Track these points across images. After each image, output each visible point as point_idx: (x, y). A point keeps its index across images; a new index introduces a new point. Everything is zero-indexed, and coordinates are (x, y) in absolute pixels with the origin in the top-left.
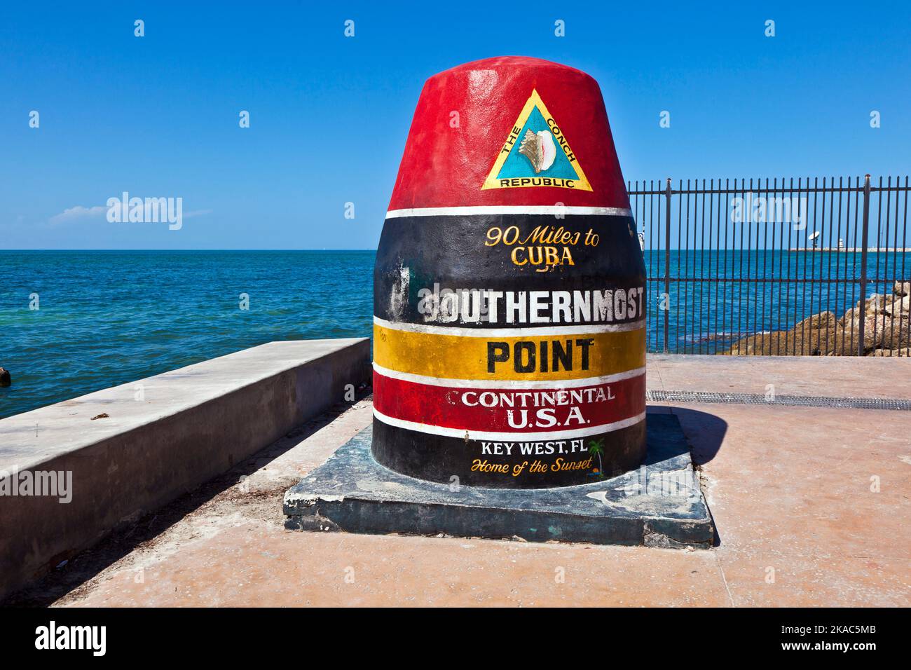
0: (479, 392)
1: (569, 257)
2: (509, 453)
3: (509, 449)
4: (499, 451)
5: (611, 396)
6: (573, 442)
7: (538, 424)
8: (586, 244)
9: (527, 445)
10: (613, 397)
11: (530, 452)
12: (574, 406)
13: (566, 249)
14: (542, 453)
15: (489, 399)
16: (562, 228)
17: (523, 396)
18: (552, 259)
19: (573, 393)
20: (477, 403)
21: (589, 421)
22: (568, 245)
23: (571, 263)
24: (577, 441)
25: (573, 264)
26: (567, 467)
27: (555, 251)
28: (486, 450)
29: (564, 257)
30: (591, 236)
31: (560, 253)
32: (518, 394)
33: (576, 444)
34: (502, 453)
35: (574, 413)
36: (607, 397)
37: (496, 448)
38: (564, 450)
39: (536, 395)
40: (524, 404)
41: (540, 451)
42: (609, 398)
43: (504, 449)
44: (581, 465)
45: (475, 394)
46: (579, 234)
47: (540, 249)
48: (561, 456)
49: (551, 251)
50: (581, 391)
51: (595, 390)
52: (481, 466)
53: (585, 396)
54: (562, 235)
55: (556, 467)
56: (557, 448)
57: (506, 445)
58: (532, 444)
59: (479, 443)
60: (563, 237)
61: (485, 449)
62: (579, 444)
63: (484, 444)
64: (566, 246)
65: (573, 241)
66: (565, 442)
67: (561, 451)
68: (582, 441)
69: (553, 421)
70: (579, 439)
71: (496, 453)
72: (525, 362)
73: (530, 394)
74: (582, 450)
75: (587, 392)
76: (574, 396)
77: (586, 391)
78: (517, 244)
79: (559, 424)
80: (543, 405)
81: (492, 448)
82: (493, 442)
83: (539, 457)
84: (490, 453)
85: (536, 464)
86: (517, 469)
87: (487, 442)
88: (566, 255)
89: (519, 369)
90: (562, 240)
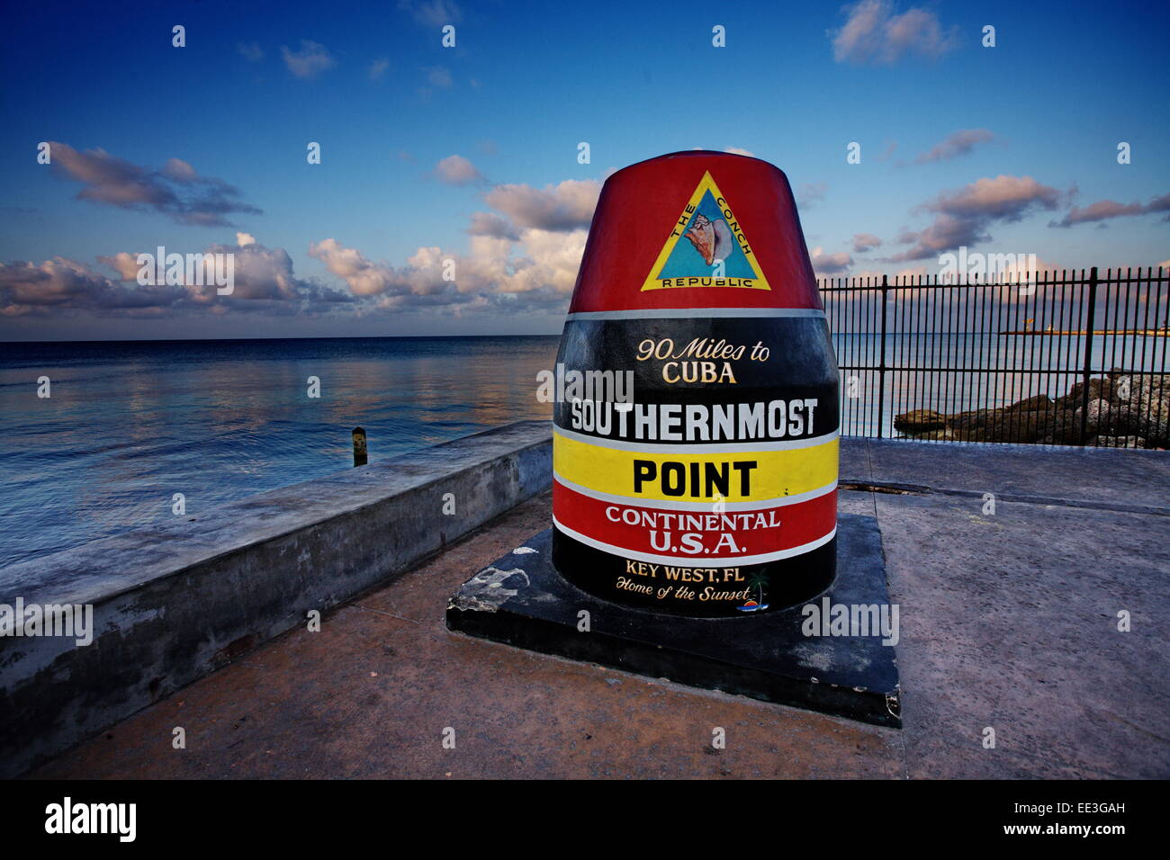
0: (623, 507)
1: (730, 374)
2: (653, 575)
3: (654, 571)
4: (643, 571)
5: (775, 523)
6: (726, 571)
7: (682, 549)
8: (752, 358)
9: (673, 569)
10: (778, 525)
11: (676, 578)
12: (724, 532)
13: (727, 365)
14: (689, 580)
15: (631, 517)
16: (724, 340)
17: (667, 517)
18: (709, 376)
19: (724, 518)
20: (619, 519)
21: (744, 550)
22: (730, 360)
23: (732, 380)
24: (732, 570)
25: (735, 382)
26: (719, 596)
27: (713, 366)
28: (631, 569)
29: (723, 374)
30: (759, 350)
31: (718, 371)
32: (660, 515)
33: (729, 572)
34: (646, 574)
35: (725, 540)
36: (768, 523)
37: (640, 568)
38: (714, 578)
39: (681, 517)
40: (667, 526)
41: (687, 577)
42: (772, 525)
43: (649, 570)
44: (735, 595)
45: (617, 509)
46: (744, 348)
47: (695, 364)
48: (711, 584)
49: (708, 367)
50: (735, 516)
51: (752, 516)
52: (625, 584)
53: (740, 521)
54: (722, 348)
55: (705, 596)
56: (706, 575)
57: (651, 566)
58: (679, 570)
59: (623, 560)
60: (724, 351)
61: (630, 567)
62: (734, 573)
63: (629, 562)
64: (726, 361)
65: (736, 355)
66: (716, 571)
67: (711, 579)
68: (737, 570)
69: (699, 547)
70: (734, 568)
71: (640, 573)
72: (673, 484)
73: (674, 516)
74: (737, 579)
75: (742, 518)
76: (725, 522)
77: (740, 516)
78: (670, 359)
79: (707, 551)
80: (689, 529)
81: (636, 567)
82: (638, 562)
83: (686, 584)
84: (634, 572)
85: (683, 590)
86: (662, 591)
87: (632, 561)
88: (726, 372)
89: (666, 490)
90: (723, 354)
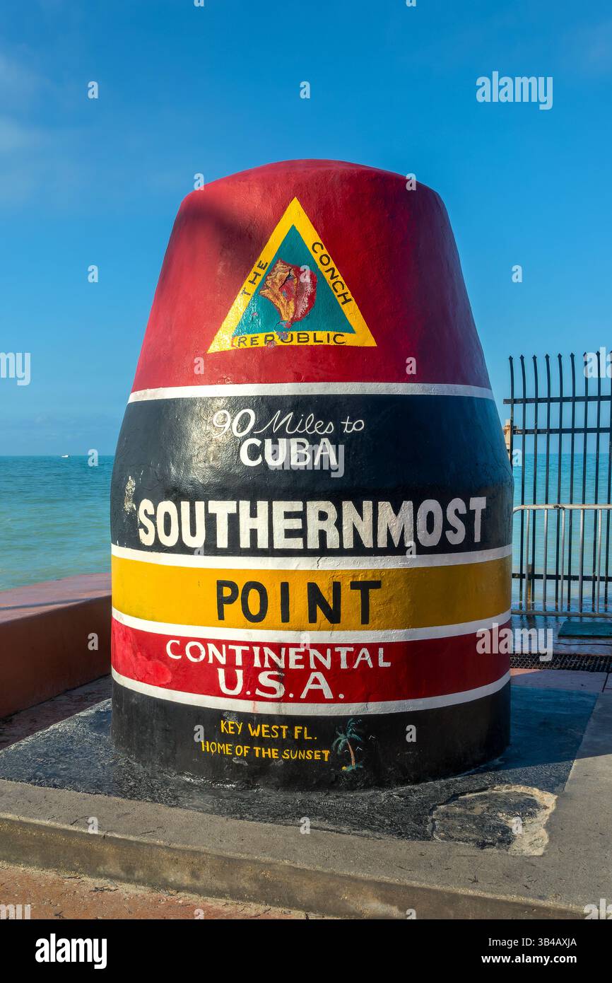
0: (185, 640)
5: (385, 662)
7: (259, 692)
12: (314, 670)
15: (195, 651)
17: (239, 650)
19: (313, 653)
20: (181, 657)
21: (340, 695)
32: (231, 647)
35: (315, 681)
39: (257, 650)
40: (239, 662)
45: (179, 643)
50: (328, 650)
51: (351, 650)
53: (336, 657)
69: (280, 689)
73: (247, 649)
75: (339, 653)
76: (315, 658)
77: (336, 650)
78: (251, 435)
79: (292, 694)
80: (267, 665)
